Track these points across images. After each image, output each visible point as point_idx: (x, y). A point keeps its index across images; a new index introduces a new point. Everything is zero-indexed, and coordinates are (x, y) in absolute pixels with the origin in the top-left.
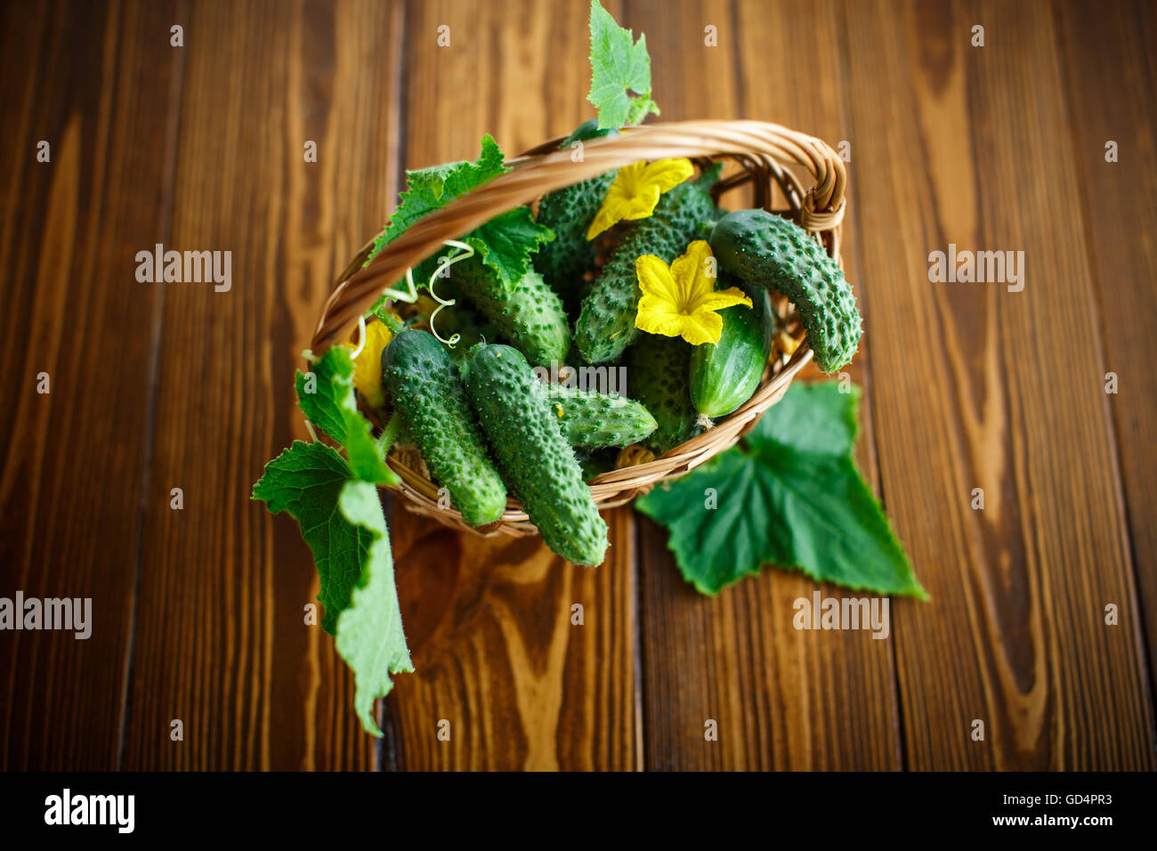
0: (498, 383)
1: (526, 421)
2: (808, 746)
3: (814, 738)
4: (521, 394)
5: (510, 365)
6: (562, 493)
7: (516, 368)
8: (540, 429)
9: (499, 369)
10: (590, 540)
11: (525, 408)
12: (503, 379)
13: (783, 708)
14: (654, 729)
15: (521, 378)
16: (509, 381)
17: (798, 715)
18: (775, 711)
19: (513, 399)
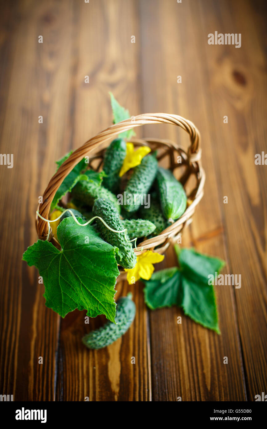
0: (103, 208)
1: (112, 220)
2: (209, 356)
3: (211, 354)
4: (111, 212)
5: (107, 203)
6: (122, 243)
7: (110, 204)
8: (116, 223)
9: (104, 204)
10: (131, 259)
11: (111, 216)
12: (105, 207)
13: (200, 344)
14: (154, 351)
15: (111, 207)
16: (107, 207)
17: (205, 346)
18: (197, 345)
19: (108, 213)
